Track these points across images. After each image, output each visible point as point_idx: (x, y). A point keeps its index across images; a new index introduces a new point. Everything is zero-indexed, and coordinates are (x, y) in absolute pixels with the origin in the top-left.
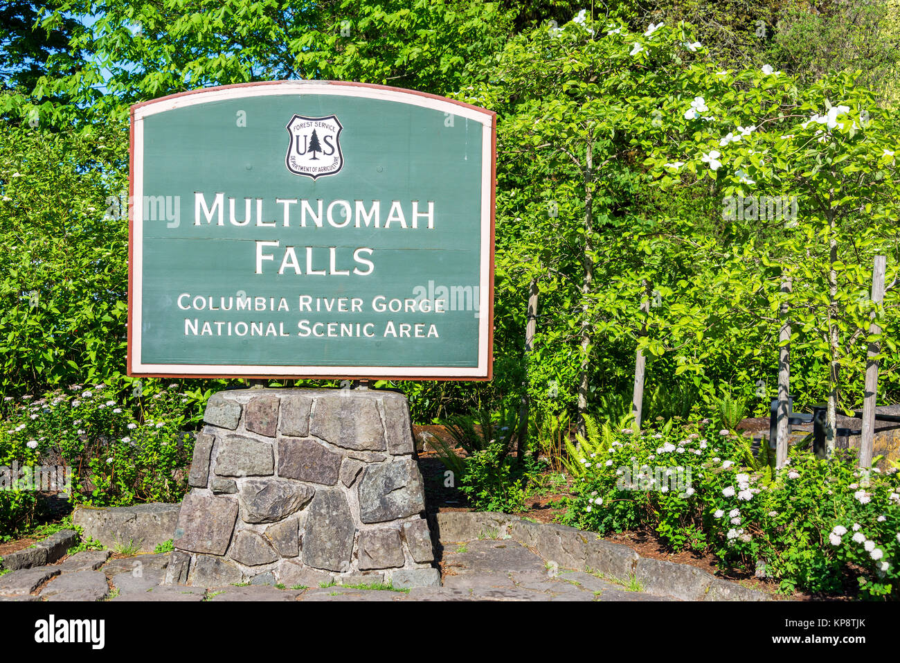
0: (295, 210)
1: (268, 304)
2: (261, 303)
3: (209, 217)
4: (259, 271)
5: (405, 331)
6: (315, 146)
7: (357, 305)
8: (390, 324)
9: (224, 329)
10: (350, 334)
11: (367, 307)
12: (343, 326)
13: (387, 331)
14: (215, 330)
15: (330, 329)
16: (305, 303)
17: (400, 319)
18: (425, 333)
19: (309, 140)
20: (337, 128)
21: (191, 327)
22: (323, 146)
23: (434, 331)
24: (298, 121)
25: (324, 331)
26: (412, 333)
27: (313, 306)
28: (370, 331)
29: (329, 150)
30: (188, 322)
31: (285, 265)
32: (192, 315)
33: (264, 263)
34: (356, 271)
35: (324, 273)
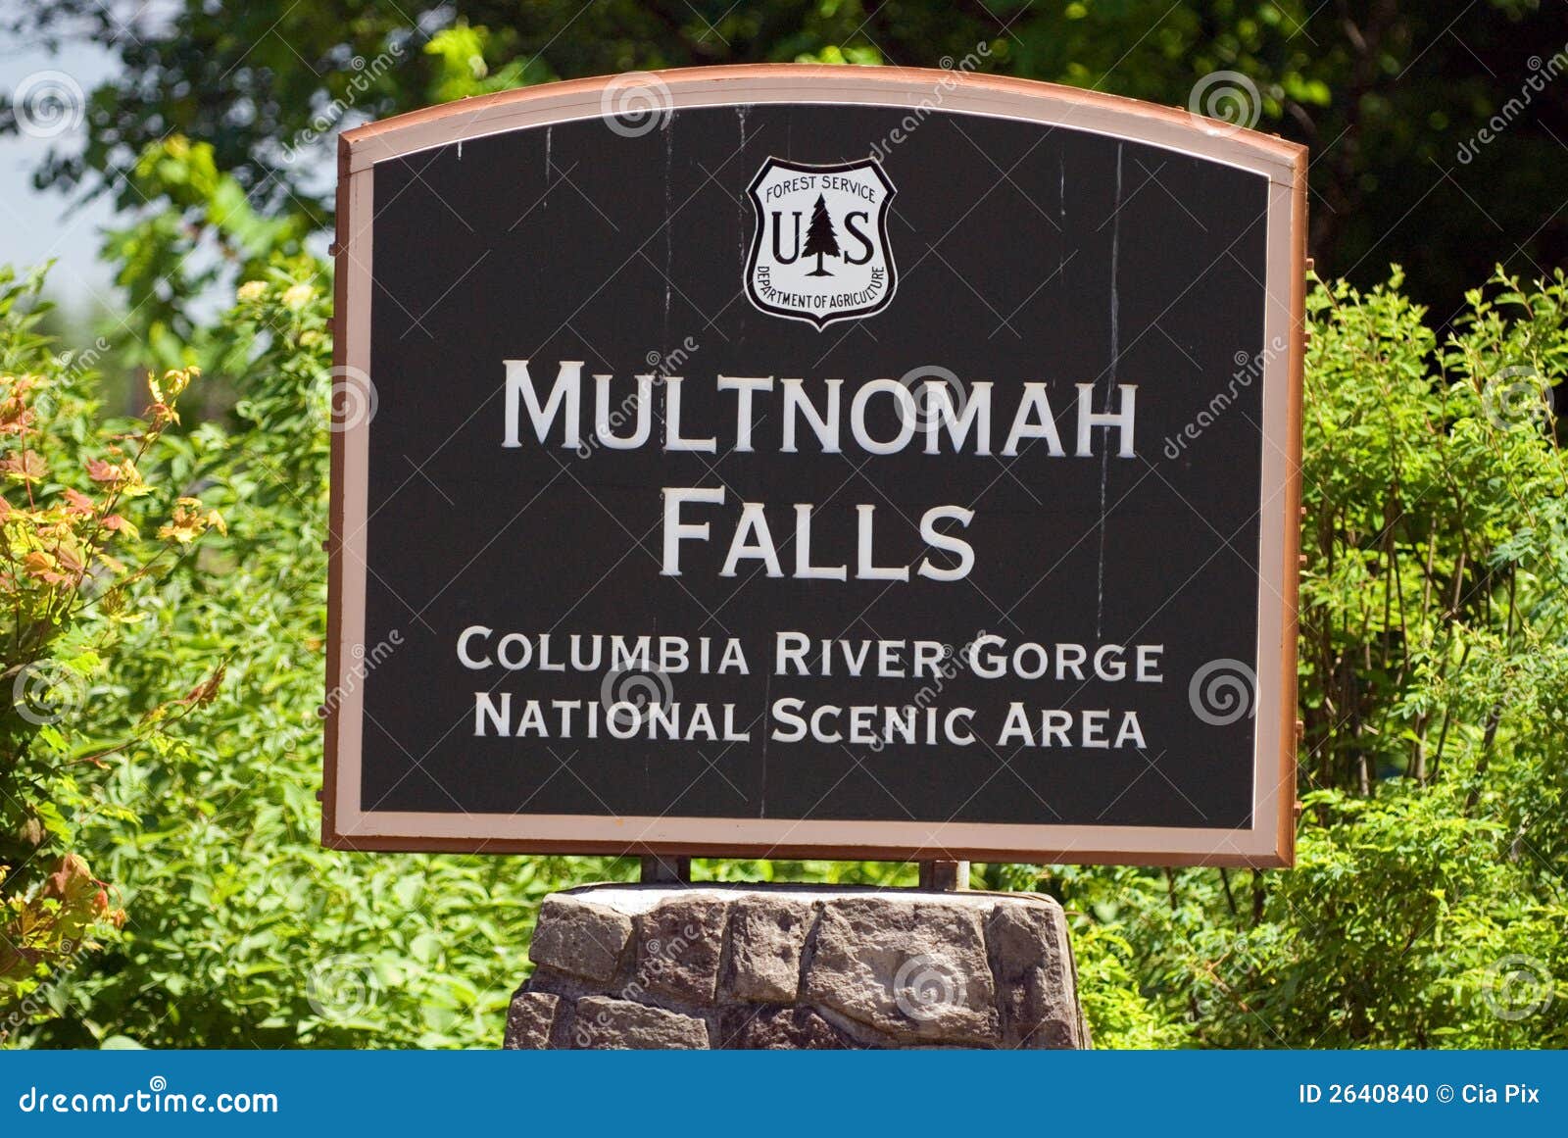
0: (768, 406)
1: (694, 654)
2: (675, 651)
3: (542, 424)
4: (671, 566)
5: (1056, 726)
6: (821, 239)
7: (930, 657)
8: (1017, 709)
9: (579, 718)
10: (910, 737)
12: (891, 713)
13: (1008, 730)
14: (552, 718)
15: (856, 724)
16: (790, 650)
17: (1041, 695)
18: (1110, 729)
19: (806, 224)
20: (881, 193)
21: (490, 712)
22: (844, 239)
23: (1132, 730)
24: (777, 175)
25: (841, 724)
26: (1075, 733)
27: (814, 657)
28: (961, 726)
29: (858, 250)
30: (483, 701)
31: (738, 550)
32: (494, 681)
33: (685, 544)
34: (927, 569)
35: (840, 573)
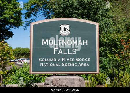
1: (56, 60)
4: (54, 53)
5: (82, 65)
6: (65, 30)
7: (73, 60)
8: (80, 63)
9: (48, 65)
10: (72, 65)
11: (75, 60)
13: (79, 65)
14: (46, 65)
16: (63, 59)
18: (86, 65)
19: (64, 29)
20: (69, 26)
21: (42, 65)
23: (88, 65)
24: (62, 25)
25: (67, 65)
26: (84, 65)
27: (65, 60)
28: (76, 65)
31: (59, 52)
32: (42, 62)
34: (73, 53)
35: (67, 54)
